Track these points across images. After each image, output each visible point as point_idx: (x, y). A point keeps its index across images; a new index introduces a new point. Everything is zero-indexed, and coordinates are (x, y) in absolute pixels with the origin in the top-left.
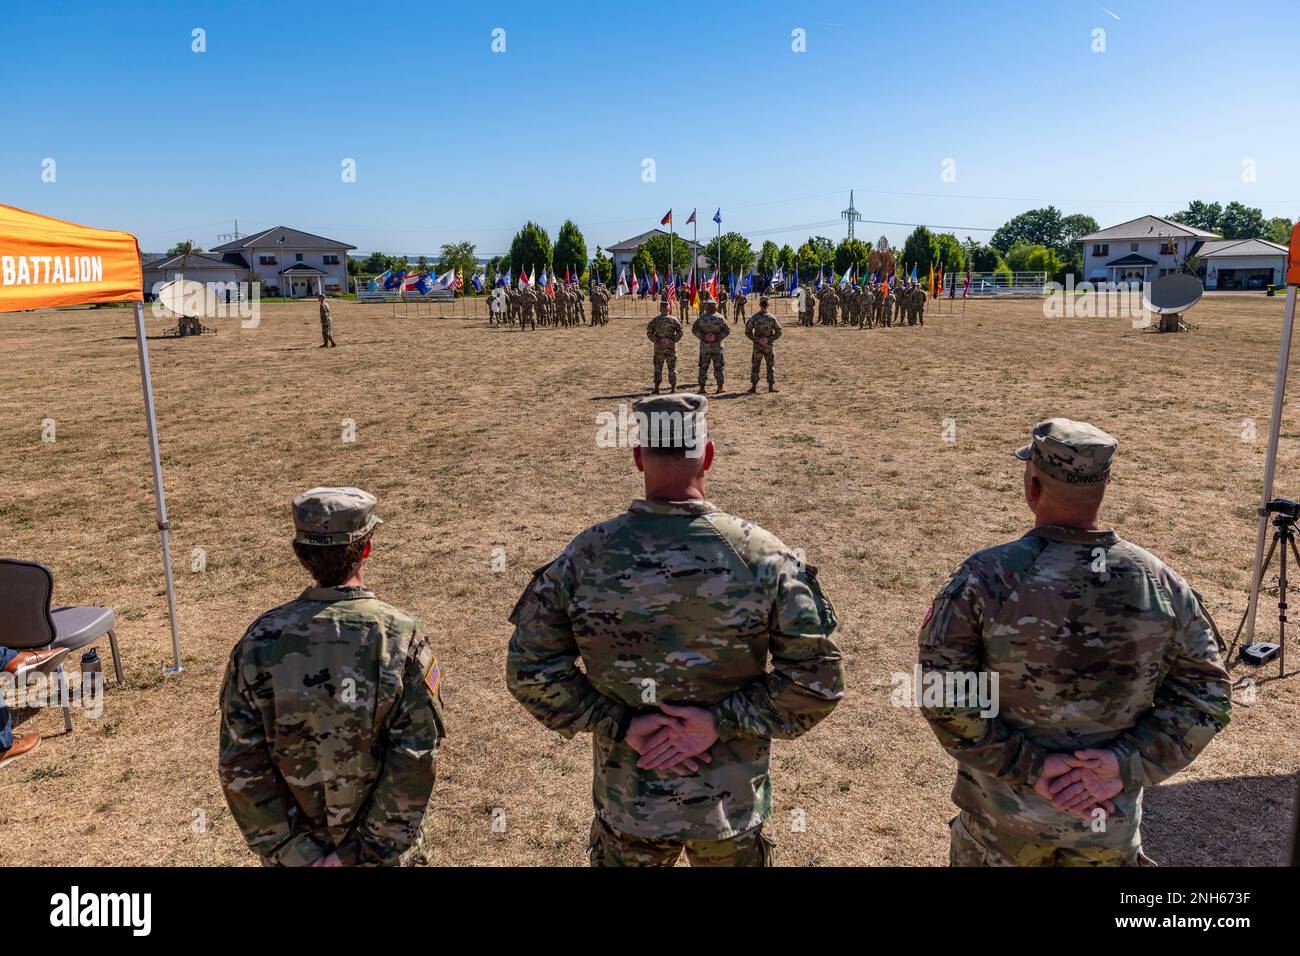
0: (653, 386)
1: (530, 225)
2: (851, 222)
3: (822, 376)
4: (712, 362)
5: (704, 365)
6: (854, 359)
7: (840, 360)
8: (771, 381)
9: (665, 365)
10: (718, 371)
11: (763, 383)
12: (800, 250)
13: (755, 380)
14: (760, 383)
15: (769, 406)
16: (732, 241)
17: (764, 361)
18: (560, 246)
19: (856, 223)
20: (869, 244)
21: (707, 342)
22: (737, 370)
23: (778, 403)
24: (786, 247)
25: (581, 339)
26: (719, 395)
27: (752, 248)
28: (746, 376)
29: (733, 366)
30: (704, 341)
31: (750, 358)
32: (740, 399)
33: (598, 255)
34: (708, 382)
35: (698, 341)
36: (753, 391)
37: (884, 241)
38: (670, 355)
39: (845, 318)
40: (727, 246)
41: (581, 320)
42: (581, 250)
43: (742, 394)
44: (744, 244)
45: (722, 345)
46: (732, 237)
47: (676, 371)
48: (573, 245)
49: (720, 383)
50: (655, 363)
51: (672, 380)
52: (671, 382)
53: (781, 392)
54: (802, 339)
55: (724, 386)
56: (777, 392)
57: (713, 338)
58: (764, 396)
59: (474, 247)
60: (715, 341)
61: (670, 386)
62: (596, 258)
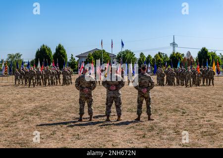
0: (79, 116)
1: (43, 46)
2: (174, 47)
3: (177, 111)
4: (114, 103)
5: (109, 104)
6: (189, 101)
7: (182, 101)
8: (149, 114)
9: (86, 104)
10: (118, 107)
11: (144, 115)
12: (155, 56)
13: (139, 113)
14: (142, 115)
15: (149, 131)
16: (128, 53)
17: (144, 102)
18: (56, 54)
19: (176, 48)
20: (183, 54)
21: (110, 90)
22: (129, 107)
23: (155, 128)
24: (149, 56)
25: (54, 91)
26: (118, 122)
27: (135, 56)
28: (134, 110)
29: (127, 104)
30: (109, 90)
31: (136, 100)
32: (131, 125)
33: (72, 58)
34: (112, 114)
35: (106, 89)
36: (138, 119)
37: (189, 53)
38: (89, 98)
39: (178, 82)
40: (125, 55)
41: (58, 83)
42: (64, 56)
43: (132, 122)
44: (132, 54)
45: (120, 92)
46: (127, 52)
47: (92, 108)
48: (62, 54)
49: (119, 114)
50: (80, 103)
51: (90, 113)
52: (89, 114)
53: (155, 121)
54: (160, 91)
55: (121, 116)
56: (153, 120)
57: (114, 88)
58: (145, 123)
59: (21, 55)
60: (115, 90)
61: (89, 116)
62: (71, 59)
